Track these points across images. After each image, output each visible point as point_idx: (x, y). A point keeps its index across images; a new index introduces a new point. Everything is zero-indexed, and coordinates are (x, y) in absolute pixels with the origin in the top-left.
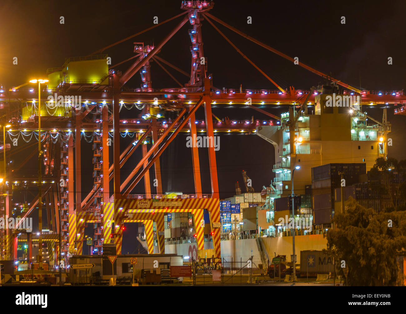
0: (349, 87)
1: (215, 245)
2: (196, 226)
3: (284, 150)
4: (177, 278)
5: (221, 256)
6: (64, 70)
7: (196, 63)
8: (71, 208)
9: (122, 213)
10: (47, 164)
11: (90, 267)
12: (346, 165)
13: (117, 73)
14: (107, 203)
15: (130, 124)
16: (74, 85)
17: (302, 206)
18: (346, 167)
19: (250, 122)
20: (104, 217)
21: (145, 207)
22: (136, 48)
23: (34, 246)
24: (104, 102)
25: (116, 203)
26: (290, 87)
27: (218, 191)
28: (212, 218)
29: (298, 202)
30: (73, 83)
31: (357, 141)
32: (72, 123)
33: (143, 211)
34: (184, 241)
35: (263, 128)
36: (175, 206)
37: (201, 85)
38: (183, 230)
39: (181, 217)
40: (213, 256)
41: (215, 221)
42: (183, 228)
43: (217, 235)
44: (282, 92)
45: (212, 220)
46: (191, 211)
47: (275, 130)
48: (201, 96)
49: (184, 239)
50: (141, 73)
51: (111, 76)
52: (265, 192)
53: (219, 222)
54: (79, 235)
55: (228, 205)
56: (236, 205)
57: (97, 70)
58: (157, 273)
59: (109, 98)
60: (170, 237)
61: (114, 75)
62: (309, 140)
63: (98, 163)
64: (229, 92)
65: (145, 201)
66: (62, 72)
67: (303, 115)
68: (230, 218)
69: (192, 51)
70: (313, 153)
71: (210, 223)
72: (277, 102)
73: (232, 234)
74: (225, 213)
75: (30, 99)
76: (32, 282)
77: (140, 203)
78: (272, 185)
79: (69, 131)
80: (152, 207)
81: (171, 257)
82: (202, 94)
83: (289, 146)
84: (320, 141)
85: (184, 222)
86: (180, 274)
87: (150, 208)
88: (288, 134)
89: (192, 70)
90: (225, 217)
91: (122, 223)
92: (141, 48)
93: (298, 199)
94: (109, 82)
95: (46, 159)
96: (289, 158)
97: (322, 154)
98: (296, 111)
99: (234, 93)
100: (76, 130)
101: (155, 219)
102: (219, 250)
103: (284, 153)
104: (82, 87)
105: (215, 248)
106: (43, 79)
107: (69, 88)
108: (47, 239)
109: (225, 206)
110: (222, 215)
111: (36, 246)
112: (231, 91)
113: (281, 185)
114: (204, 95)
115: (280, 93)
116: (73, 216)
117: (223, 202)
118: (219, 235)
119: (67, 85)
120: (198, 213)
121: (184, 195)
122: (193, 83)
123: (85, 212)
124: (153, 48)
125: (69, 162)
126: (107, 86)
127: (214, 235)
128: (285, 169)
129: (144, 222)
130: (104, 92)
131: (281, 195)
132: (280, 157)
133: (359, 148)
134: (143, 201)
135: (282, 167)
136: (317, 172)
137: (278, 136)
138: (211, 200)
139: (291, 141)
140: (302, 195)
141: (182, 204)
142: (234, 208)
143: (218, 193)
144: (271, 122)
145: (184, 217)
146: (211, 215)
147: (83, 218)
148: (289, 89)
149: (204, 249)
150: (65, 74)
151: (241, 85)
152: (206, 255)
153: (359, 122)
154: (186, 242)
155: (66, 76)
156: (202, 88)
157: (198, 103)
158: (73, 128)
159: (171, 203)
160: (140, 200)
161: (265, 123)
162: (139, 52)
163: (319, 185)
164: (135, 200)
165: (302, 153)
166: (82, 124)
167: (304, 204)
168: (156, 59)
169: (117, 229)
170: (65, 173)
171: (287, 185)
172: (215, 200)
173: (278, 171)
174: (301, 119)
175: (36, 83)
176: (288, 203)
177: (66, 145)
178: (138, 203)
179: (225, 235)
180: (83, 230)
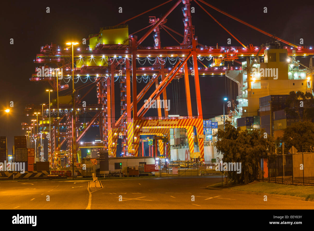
0: (290, 44)
1: (200, 150)
2: (189, 137)
3: (244, 86)
4: (151, 173)
5: (205, 156)
6: (99, 36)
7: (187, 29)
8: (109, 126)
9: (138, 129)
10: (99, 97)
11: (92, 166)
12: (281, 96)
13: (134, 37)
14: (129, 122)
15: (146, 71)
16: (106, 45)
17: (254, 124)
18: (282, 97)
19: (227, 68)
20: (127, 132)
21: (154, 125)
22: (150, 20)
23: (94, 151)
24: (127, 56)
25: (134, 123)
26: (250, 45)
27: (202, 114)
28: (198, 132)
29: (252, 121)
30: (105, 44)
31: (293, 80)
32: (108, 70)
33: (154, 127)
34: (182, 147)
35: (230, 72)
36: (173, 124)
37: (190, 44)
38: (182, 139)
39: (180, 131)
40: (199, 157)
41: (200, 134)
42: (182, 138)
43: (201, 143)
44: (245, 48)
45: (198, 133)
46: (185, 127)
47: (238, 73)
48: (190, 51)
49: (183, 146)
50: (154, 37)
51: (130, 39)
52: (231, 114)
53: (203, 134)
54: (114, 144)
55: (210, 123)
56: (215, 123)
57: (121, 35)
58: (136, 169)
59: (129, 53)
60: (174, 144)
61: (132, 38)
62: (260, 79)
63: (123, 96)
64: (209, 49)
65: (153, 121)
66: (98, 37)
67: (256, 63)
68: (211, 131)
69: (184, 22)
70: (263, 88)
71: (197, 135)
72: (241, 55)
73: (211, 142)
74: (208, 128)
75: (77, 55)
76: (55, 176)
77: (150, 122)
78: (236, 110)
79: (107, 75)
80: (158, 125)
81: (145, 159)
82: (191, 50)
83: (247, 83)
84: (268, 80)
85: (182, 135)
86: (151, 170)
87: (157, 126)
88: (246, 75)
89: (185, 35)
90: (208, 131)
91: (138, 136)
92: (153, 20)
93: (252, 119)
94: (129, 43)
95: (98, 94)
96: (247, 91)
97: (269, 89)
98: (252, 61)
99: (213, 49)
100: (111, 75)
101: (164, 132)
102: (203, 153)
103: (244, 88)
104: (111, 47)
105: (200, 151)
106: (75, 42)
107: (103, 48)
108: (101, 146)
109: (208, 124)
110: (206, 130)
111: (95, 151)
112: (211, 48)
113: (242, 109)
114: (192, 50)
115: (243, 49)
116: (110, 131)
117: (207, 121)
118: (202, 143)
119: (101, 46)
120: (190, 129)
121: (180, 117)
122: (185, 42)
123: (118, 129)
124: (159, 20)
125: (108, 95)
126: (128, 45)
127: (200, 143)
128: (244, 99)
129: (157, 134)
130: (126, 49)
131: (242, 116)
132: (241, 91)
133: (294, 84)
134: (152, 121)
135: (242, 98)
136: (263, 101)
137: (240, 77)
138: (197, 119)
139: (248, 80)
140: (255, 116)
141: (178, 123)
142: (214, 125)
143: (202, 116)
144: (232, 68)
145: (183, 131)
146: (197, 130)
147: (117, 133)
148: (249, 46)
149: (194, 152)
150: (100, 38)
151: (217, 44)
152: (195, 156)
153: (294, 67)
154: (184, 148)
155: (101, 39)
156: (191, 46)
157: (188, 56)
158: (109, 73)
159: (171, 122)
160: (151, 120)
161: (236, 68)
162: (152, 23)
163: (263, 109)
164: (147, 120)
165: (255, 88)
166: (115, 71)
167: (256, 122)
168: (164, 27)
169: (135, 139)
170: (105, 103)
171: (245, 109)
172: (200, 119)
173: (240, 100)
174: (255, 65)
175: (70, 45)
176: (245, 121)
177: (106, 85)
178: (149, 122)
179: (207, 143)
180: (117, 140)
